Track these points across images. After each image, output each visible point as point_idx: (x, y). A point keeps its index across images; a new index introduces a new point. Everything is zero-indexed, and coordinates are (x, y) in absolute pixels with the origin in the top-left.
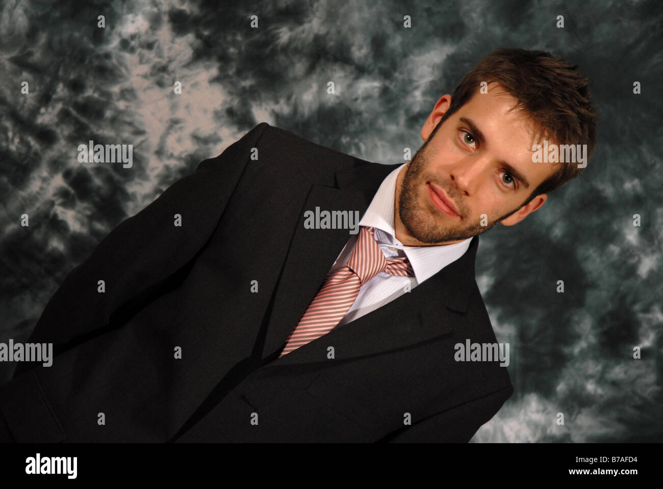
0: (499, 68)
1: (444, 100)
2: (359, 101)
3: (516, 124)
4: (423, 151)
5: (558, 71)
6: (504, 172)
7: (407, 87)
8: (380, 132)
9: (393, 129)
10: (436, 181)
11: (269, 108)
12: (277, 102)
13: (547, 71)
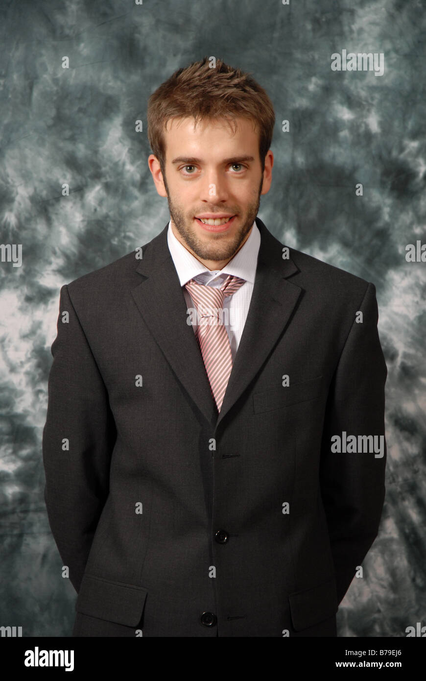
0: (162, 109)
1: (152, 161)
2: (98, 209)
3: (207, 131)
4: (172, 204)
5: (197, 74)
6: (231, 166)
7: (117, 170)
8: (131, 214)
9: (136, 204)
10: (198, 212)
11: (49, 272)
12: (50, 263)
13: (191, 81)
